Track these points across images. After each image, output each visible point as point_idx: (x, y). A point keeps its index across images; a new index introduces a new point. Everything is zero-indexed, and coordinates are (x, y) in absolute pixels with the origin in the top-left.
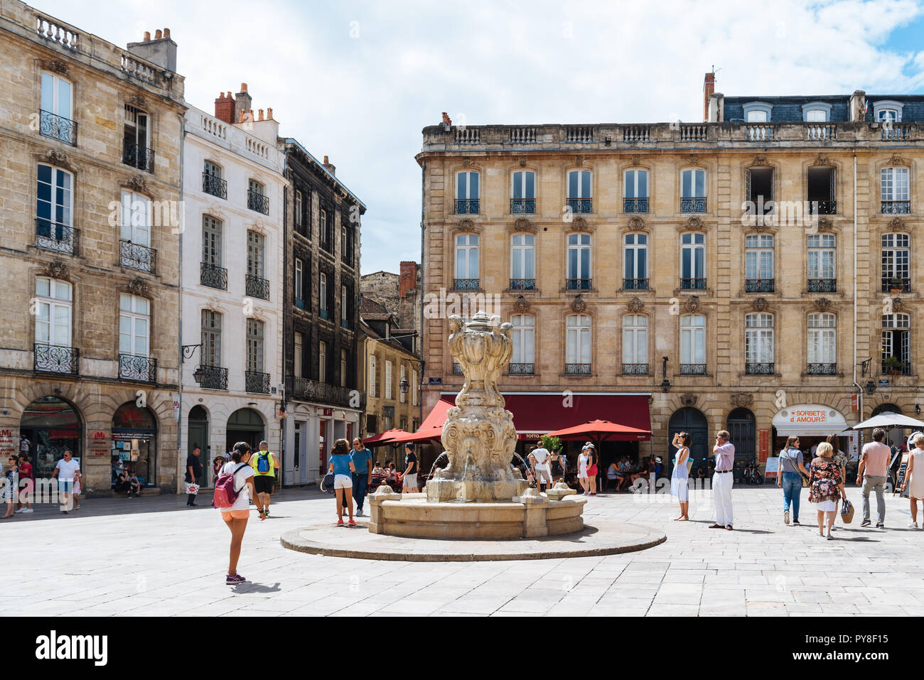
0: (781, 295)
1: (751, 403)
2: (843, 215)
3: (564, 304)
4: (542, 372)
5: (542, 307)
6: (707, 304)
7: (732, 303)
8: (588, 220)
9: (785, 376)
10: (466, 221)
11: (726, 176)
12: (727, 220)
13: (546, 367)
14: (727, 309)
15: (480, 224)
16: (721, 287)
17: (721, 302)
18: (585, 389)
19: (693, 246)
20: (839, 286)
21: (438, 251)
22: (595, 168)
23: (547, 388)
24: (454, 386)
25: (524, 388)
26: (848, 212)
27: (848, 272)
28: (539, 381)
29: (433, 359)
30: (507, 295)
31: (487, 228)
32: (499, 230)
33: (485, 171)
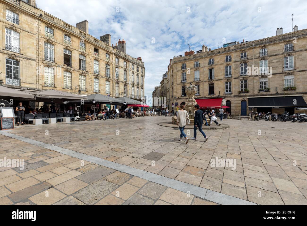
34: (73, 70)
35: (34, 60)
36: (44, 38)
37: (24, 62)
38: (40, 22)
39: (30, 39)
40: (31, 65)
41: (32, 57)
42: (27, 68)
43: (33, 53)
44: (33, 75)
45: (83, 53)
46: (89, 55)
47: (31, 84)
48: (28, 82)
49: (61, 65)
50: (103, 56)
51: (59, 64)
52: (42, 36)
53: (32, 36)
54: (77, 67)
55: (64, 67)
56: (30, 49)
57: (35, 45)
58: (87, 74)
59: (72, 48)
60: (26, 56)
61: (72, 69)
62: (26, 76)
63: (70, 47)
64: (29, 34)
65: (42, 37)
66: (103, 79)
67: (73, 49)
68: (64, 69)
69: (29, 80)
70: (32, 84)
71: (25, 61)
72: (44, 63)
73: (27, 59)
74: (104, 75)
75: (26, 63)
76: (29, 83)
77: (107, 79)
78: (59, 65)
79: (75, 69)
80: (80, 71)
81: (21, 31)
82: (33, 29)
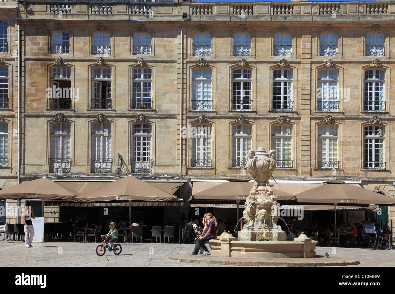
34: (256, 118)
35: (173, 117)
36: (191, 62)
37: (157, 125)
39: (167, 75)
40: (168, 127)
41: (170, 110)
42: (161, 135)
43: (171, 101)
44: (171, 148)
45: (281, 64)
46: (303, 61)
47: (168, 168)
48: (162, 164)
49: (225, 112)
50: (353, 49)
51: (221, 110)
52: (188, 60)
53: (171, 67)
54: (266, 106)
55: (233, 116)
56: (168, 95)
57: (175, 83)
58: (293, 118)
59: (252, 62)
60: (160, 111)
61: (253, 115)
62: (160, 152)
63: (248, 60)
64: (165, 66)
65: (187, 62)
66: (353, 124)
67: (255, 62)
68: (234, 121)
69: (165, 160)
70: (170, 166)
71: (159, 122)
72: (190, 118)
73: (161, 117)
74: (357, 110)
75: (160, 127)
76: (165, 166)
77: (368, 119)
78: (222, 113)
79: (261, 114)
80: (272, 115)
81: (153, 64)
82: (172, 51)
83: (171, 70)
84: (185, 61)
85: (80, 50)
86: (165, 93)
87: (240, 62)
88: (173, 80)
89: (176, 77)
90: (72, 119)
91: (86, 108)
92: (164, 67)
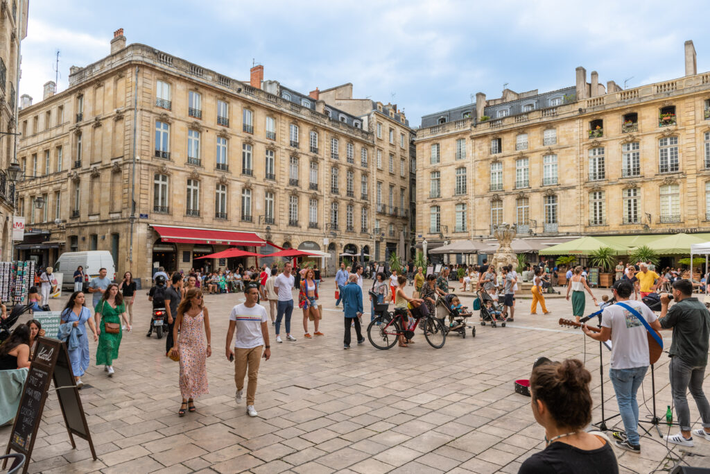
0: (301, 188)
1: (291, 240)
2: (320, 155)
3: (216, 177)
4: (204, 216)
5: (205, 177)
6: (276, 188)
7: (285, 189)
8: (228, 132)
9: (303, 227)
10: (166, 114)
11: (283, 125)
12: (284, 148)
13: (206, 213)
14: (283, 192)
15: (172, 118)
16: (281, 180)
17: (281, 187)
18: (226, 228)
19: (269, 157)
20: (319, 187)
21: (147, 129)
22: (231, 103)
23: (207, 226)
24: (156, 220)
25: (195, 225)
26: (322, 154)
27: (322, 182)
28: (202, 221)
29: (143, 201)
30: (187, 166)
31: (176, 122)
32: (184, 125)
33: (175, 85)
34: (643, 182)
35: (573, 187)
36: (587, 144)
37: (562, 195)
38: (581, 121)
39: (569, 157)
40: (570, 196)
41: (571, 184)
42: (565, 203)
44: (573, 212)
45: (666, 134)
46: (687, 127)
47: (571, 227)
49: (616, 180)
51: (613, 178)
52: (584, 143)
53: (572, 150)
54: (652, 171)
55: (624, 182)
56: (569, 172)
57: (575, 162)
58: (679, 178)
59: (638, 136)
60: (564, 185)
61: (641, 180)
62: (565, 215)
63: (635, 135)
65: (583, 145)
67: (642, 135)
68: (623, 186)
69: (569, 221)
71: (562, 193)
72: (587, 187)
73: (565, 189)
75: (564, 197)
76: (568, 226)
78: (613, 181)
79: (649, 178)
80: (659, 177)
81: (558, 150)
82: (573, 138)
83: (572, 152)
84: (581, 144)
85: (508, 149)
86: (568, 171)
87: (628, 137)
88: (573, 160)
89: (574, 157)
90: (504, 197)
91: (512, 188)
92: (566, 151)
